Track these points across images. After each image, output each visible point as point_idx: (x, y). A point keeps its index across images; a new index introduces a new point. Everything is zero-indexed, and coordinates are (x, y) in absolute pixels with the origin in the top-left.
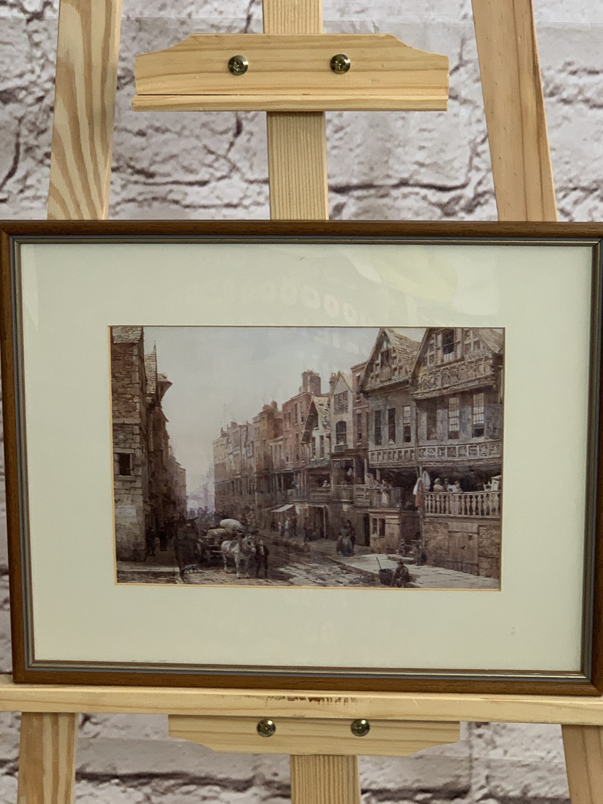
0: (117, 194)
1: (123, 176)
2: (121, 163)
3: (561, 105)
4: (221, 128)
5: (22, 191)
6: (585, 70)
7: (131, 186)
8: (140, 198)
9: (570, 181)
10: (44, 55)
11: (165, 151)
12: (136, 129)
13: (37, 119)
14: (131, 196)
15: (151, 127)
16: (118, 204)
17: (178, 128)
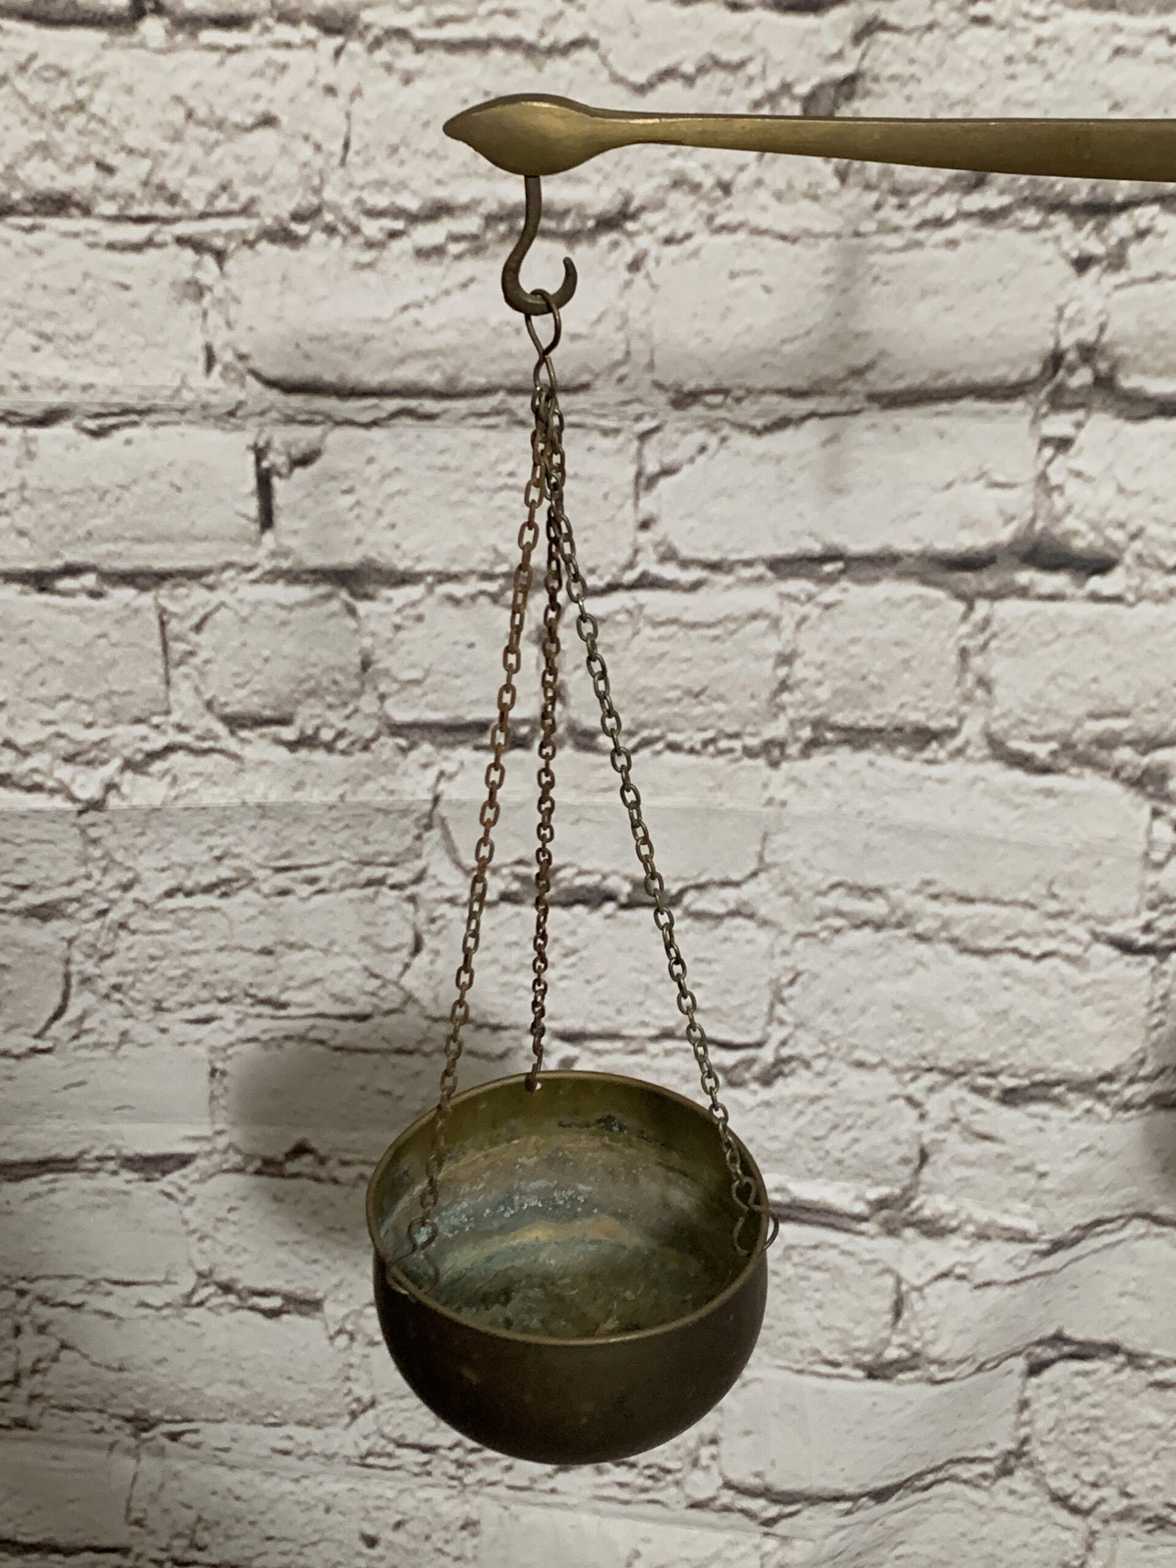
0: (230, 1032)
1: (238, 1008)
2: (235, 991)
3: (912, 942)
4: (390, 944)
5: (76, 1037)
6: (953, 895)
7: (250, 1021)
8: (265, 1037)
9: (924, 1057)
10: (106, 855)
11: (304, 973)
12: (258, 947)
13: (98, 939)
14: (250, 1034)
15: (281, 943)
16: (231, 1045)
17: (323, 944)
